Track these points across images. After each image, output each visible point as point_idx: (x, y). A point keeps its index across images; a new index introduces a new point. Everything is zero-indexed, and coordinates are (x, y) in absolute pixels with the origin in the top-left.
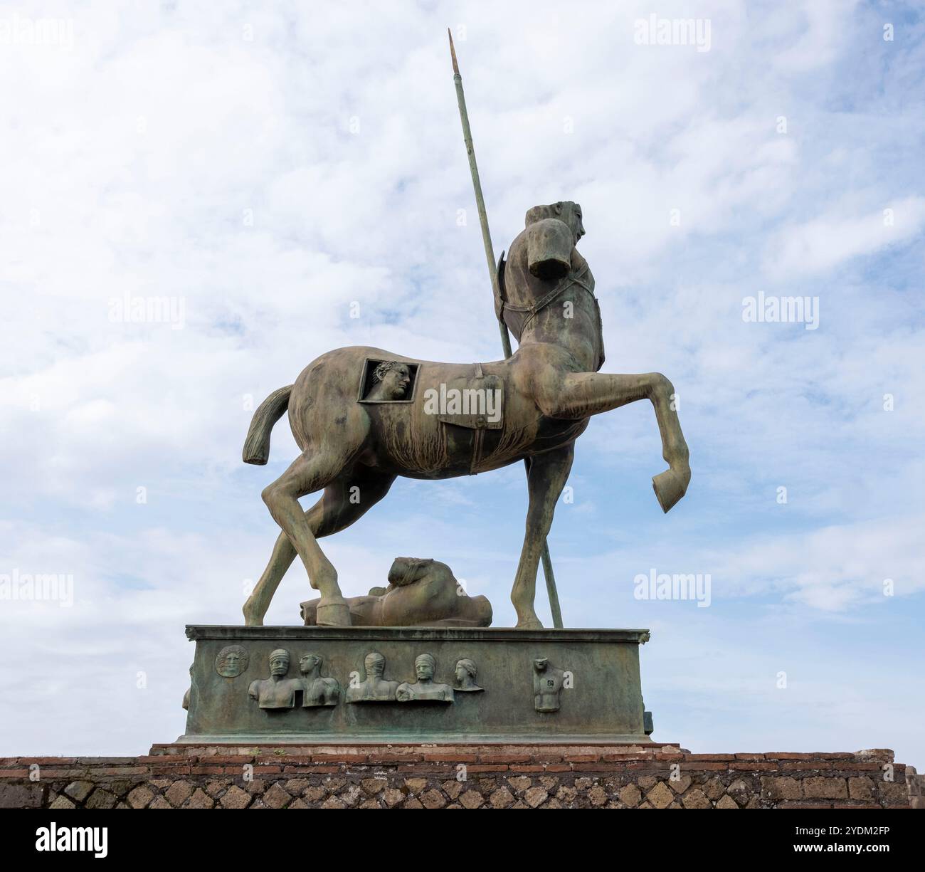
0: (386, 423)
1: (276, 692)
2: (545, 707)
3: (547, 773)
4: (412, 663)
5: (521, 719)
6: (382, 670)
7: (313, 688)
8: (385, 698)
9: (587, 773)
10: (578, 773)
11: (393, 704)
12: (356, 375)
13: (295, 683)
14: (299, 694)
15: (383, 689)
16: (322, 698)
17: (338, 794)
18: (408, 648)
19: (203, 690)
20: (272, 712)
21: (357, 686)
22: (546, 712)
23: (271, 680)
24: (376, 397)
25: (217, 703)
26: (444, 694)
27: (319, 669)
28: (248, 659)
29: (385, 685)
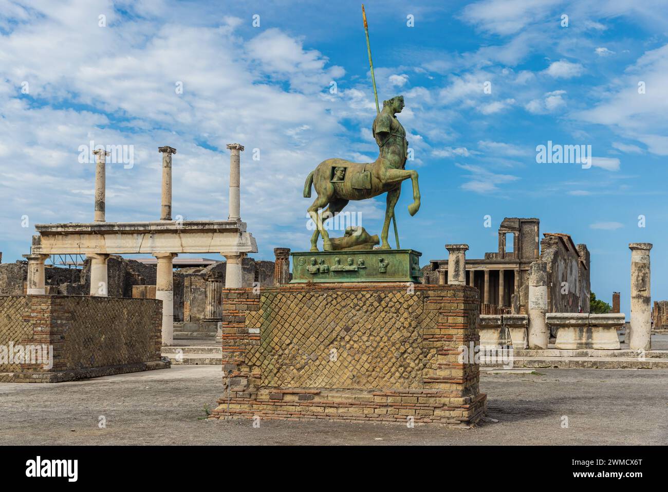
0: (338, 188)
1: (313, 269)
2: (382, 271)
3: (370, 290)
4: (346, 260)
5: (376, 274)
6: (339, 262)
7: (322, 267)
8: (340, 270)
9: (380, 290)
10: (378, 291)
11: (342, 271)
12: (328, 173)
13: (317, 266)
14: (319, 269)
15: (339, 267)
16: (324, 270)
17: (322, 295)
18: (346, 256)
19: (295, 269)
20: (313, 274)
21: (333, 268)
22: (382, 273)
23: (311, 266)
24: (335, 180)
25: (299, 272)
26: (355, 268)
27: (323, 262)
28: (305, 260)
29: (340, 266)
